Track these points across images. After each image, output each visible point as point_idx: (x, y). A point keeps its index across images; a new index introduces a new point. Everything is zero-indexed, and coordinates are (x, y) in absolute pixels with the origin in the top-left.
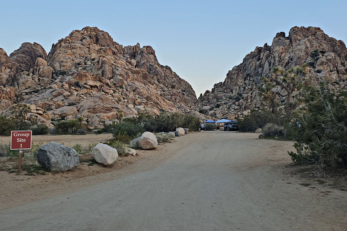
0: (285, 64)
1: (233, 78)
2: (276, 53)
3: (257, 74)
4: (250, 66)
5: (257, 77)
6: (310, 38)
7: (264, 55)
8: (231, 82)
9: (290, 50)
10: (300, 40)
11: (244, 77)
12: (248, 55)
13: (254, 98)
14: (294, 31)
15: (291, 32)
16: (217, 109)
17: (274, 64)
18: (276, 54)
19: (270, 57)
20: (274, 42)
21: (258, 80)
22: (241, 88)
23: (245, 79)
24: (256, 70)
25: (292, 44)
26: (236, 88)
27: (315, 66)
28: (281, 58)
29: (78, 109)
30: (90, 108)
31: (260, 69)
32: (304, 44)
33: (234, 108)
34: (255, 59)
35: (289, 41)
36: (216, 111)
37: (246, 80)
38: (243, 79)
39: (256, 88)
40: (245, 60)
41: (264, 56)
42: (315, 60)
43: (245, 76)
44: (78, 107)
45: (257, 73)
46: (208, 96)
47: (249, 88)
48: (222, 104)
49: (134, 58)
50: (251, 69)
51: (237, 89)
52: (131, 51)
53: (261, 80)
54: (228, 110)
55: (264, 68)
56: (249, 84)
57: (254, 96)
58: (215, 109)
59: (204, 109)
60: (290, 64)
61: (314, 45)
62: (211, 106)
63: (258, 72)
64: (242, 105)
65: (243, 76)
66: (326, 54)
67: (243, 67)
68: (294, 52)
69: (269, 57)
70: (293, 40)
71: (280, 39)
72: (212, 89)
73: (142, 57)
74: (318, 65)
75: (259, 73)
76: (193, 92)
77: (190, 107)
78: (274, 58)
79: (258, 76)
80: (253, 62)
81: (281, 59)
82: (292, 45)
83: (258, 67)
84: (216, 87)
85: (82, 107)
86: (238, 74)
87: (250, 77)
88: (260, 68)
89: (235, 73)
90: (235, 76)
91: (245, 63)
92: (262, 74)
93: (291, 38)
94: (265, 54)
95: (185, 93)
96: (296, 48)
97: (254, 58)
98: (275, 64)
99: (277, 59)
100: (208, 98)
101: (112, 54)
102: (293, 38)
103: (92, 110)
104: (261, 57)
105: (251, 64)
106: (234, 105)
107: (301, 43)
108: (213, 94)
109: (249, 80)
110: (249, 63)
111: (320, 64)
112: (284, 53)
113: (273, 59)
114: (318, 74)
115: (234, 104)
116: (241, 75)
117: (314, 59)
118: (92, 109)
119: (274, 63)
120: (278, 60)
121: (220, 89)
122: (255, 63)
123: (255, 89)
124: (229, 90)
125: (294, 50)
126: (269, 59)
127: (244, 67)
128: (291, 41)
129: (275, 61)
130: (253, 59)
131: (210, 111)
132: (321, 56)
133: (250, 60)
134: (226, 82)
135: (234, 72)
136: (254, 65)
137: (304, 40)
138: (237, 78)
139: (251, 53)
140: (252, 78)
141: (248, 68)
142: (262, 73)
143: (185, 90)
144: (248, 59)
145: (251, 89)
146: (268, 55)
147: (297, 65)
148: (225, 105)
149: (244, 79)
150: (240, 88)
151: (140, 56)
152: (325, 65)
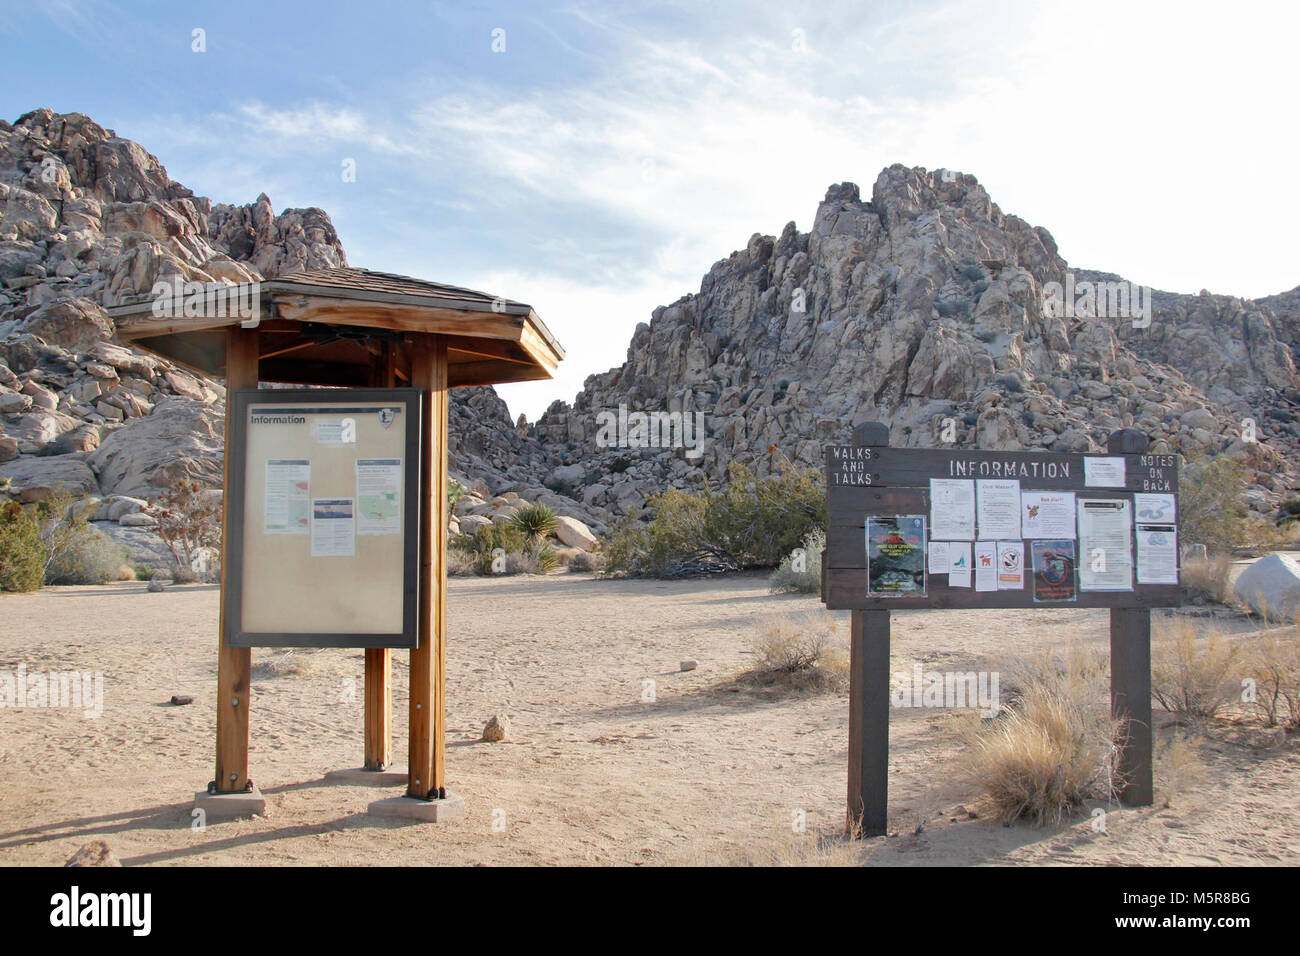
0: (869, 306)
1: (665, 354)
2: (834, 259)
3: (761, 339)
4: (730, 308)
5: (763, 354)
6: (950, 214)
7: (785, 267)
8: (658, 366)
9: (883, 253)
10: (913, 218)
11: (709, 352)
12: (720, 265)
13: (759, 435)
14: (895, 183)
15: (882, 185)
16: (615, 479)
17: (824, 302)
18: (835, 266)
19: (811, 277)
20: (822, 217)
21: (765, 363)
22: (702, 394)
23: (714, 360)
24: (760, 325)
25: (887, 230)
26: (680, 392)
27: (972, 315)
28: (854, 281)
29: (98, 471)
30: (155, 466)
31: (773, 320)
32: (930, 234)
33: (682, 473)
34: (751, 279)
35: (875, 217)
36: (612, 484)
37: (716, 362)
38: (704, 357)
39: (761, 393)
40: (709, 282)
41: (788, 271)
42: (969, 294)
43: (713, 345)
44: (97, 461)
45: (760, 335)
46: (566, 423)
47: (734, 395)
48: (635, 458)
49: (250, 255)
50: (733, 318)
51: (687, 398)
52: (234, 224)
53: (776, 362)
54: (661, 481)
55: (787, 317)
56: (730, 380)
57: (756, 427)
58: (607, 478)
59: (560, 478)
60: (889, 304)
61: (964, 241)
62: (589, 465)
63: (765, 332)
64: (716, 461)
65: (705, 344)
66: (1006, 275)
67: (704, 311)
68: (895, 261)
69: (807, 276)
70: (891, 214)
71: (843, 210)
72: (580, 397)
73: (286, 252)
74: (984, 314)
75: (771, 334)
76: (500, 408)
77: (504, 469)
78: (827, 278)
79: (766, 348)
80: (743, 294)
81: (850, 283)
82: (887, 235)
83: (766, 312)
84: (596, 388)
85: (116, 462)
86: (686, 337)
87: (731, 352)
88: (774, 314)
89: (675, 335)
90: (675, 347)
91: (711, 295)
92: (780, 340)
93: (884, 209)
94: (792, 263)
95: (470, 413)
96: (904, 247)
97: (744, 275)
98: (829, 300)
99: (837, 283)
100: (567, 434)
101: (164, 233)
102: (891, 210)
103: (166, 474)
104: (777, 273)
105: (734, 301)
106: (682, 463)
107: (921, 228)
108: (587, 416)
109: (731, 362)
110: (728, 296)
111: (990, 310)
112: (862, 264)
113: (820, 283)
114: (986, 346)
115: (681, 459)
116: (696, 342)
117: (965, 289)
118: (168, 469)
119: (826, 301)
120: (839, 287)
121: (615, 397)
122: (749, 295)
123: (758, 396)
124: (654, 401)
125: (896, 252)
126: (805, 282)
127: (706, 309)
128: (883, 219)
129: (829, 292)
130: (741, 279)
131: (589, 488)
132: (989, 279)
133: (729, 285)
134: (639, 369)
135: (670, 329)
136: (746, 303)
137: (929, 219)
138: (683, 352)
139: (732, 256)
140: (741, 355)
141: (725, 315)
142: (779, 335)
143: (466, 400)
144: (722, 279)
145: (743, 401)
146: (801, 265)
147: (915, 308)
148: (645, 463)
149: (707, 357)
150: (695, 392)
151: (279, 249)
152: (1007, 313)
